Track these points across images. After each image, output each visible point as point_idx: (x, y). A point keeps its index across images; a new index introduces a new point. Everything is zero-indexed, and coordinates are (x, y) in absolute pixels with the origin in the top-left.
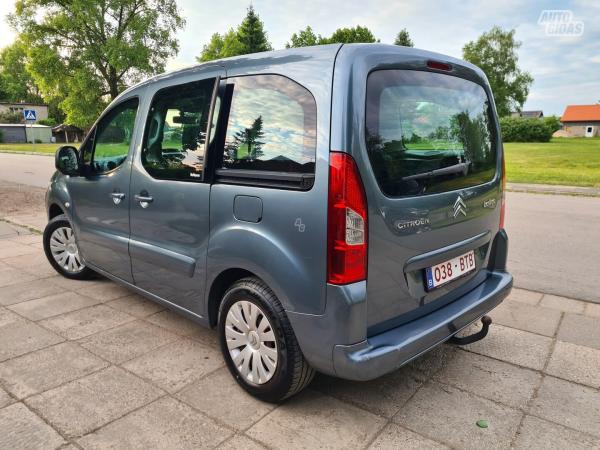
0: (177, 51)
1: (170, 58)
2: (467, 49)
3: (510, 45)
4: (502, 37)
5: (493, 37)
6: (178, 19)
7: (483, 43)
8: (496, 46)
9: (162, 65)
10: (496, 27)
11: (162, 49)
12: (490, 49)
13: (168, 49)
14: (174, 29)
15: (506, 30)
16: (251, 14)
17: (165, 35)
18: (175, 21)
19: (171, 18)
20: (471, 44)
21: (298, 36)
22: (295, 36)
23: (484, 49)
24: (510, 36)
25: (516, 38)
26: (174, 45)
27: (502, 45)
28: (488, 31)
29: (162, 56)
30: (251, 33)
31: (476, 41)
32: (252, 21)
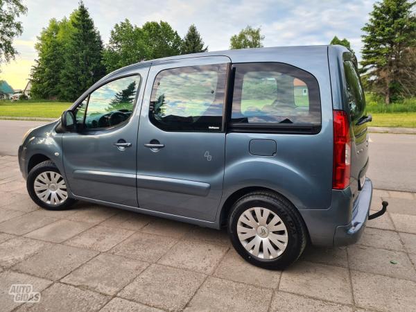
0: (21, 31)
1: (15, 37)
2: (233, 39)
3: (258, 38)
4: (253, 33)
5: (248, 33)
6: (22, 7)
7: (242, 36)
8: (250, 38)
9: (9, 43)
10: (248, 27)
11: (8, 29)
12: (246, 40)
13: (14, 30)
14: (18, 14)
15: (255, 28)
16: (82, 7)
17: (10, 18)
18: (18, 8)
19: (15, 6)
20: (235, 36)
21: (119, 26)
22: (117, 25)
23: (243, 40)
24: (258, 32)
25: (261, 34)
26: (18, 26)
27: (253, 38)
28: (245, 28)
29: (9, 36)
30: (83, 21)
31: (238, 34)
32: (83, 12)
